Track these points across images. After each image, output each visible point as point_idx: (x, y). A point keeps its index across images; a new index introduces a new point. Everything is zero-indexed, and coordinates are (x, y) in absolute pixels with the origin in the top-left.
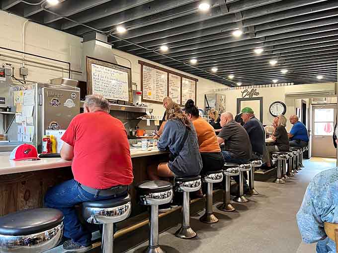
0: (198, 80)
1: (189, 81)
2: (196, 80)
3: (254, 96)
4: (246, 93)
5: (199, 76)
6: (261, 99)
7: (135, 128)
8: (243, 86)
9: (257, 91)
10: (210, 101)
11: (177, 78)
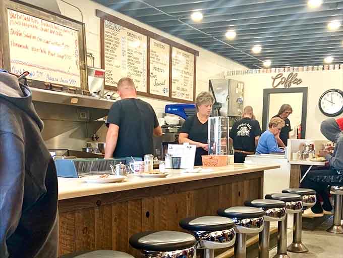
0: (198, 52)
1: (184, 55)
2: (196, 53)
3: (293, 86)
4: (279, 80)
5: (200, 45)
6: (304, 91)
7: (93, 137)
8: (275, 67)
9: (298, 77)
10: (219, 92)
11: (163, 47)
